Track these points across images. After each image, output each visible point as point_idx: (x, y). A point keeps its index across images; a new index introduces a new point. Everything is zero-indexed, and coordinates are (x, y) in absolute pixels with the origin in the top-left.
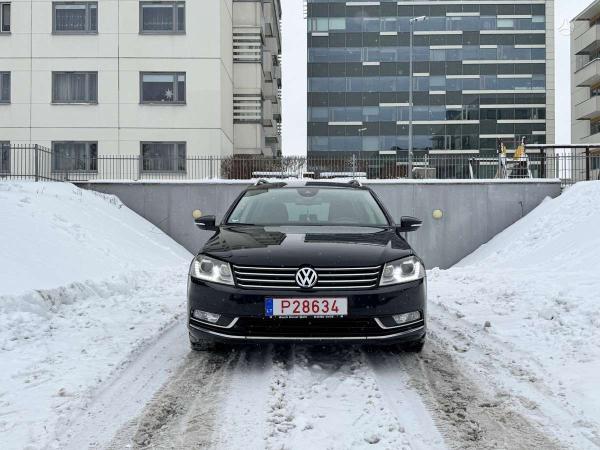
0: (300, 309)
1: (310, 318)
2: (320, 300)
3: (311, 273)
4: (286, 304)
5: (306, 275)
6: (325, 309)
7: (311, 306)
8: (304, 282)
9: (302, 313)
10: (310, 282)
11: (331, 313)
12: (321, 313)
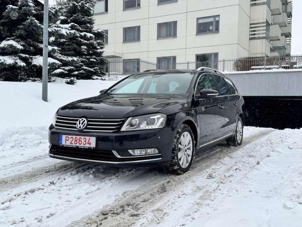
0: (73, 142)
1: (77, 147)
2: (83, 137)
3: (84, 121)
4: (67, 139)
5: (81, 122)
6: (85, 143)
7: (78, 141)
8: (79, 126)
9: (74, 144)
10: (82, 126)
11: (87, 146)
12: (82, 145)
